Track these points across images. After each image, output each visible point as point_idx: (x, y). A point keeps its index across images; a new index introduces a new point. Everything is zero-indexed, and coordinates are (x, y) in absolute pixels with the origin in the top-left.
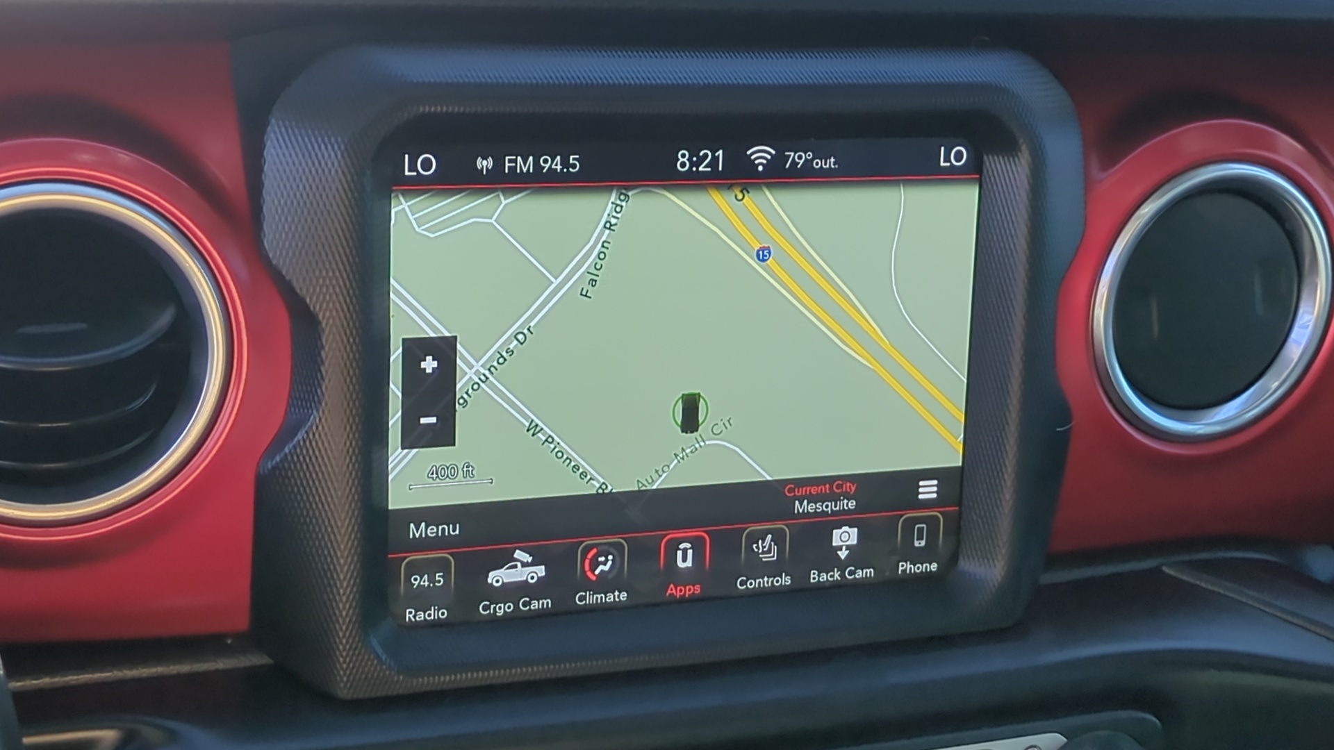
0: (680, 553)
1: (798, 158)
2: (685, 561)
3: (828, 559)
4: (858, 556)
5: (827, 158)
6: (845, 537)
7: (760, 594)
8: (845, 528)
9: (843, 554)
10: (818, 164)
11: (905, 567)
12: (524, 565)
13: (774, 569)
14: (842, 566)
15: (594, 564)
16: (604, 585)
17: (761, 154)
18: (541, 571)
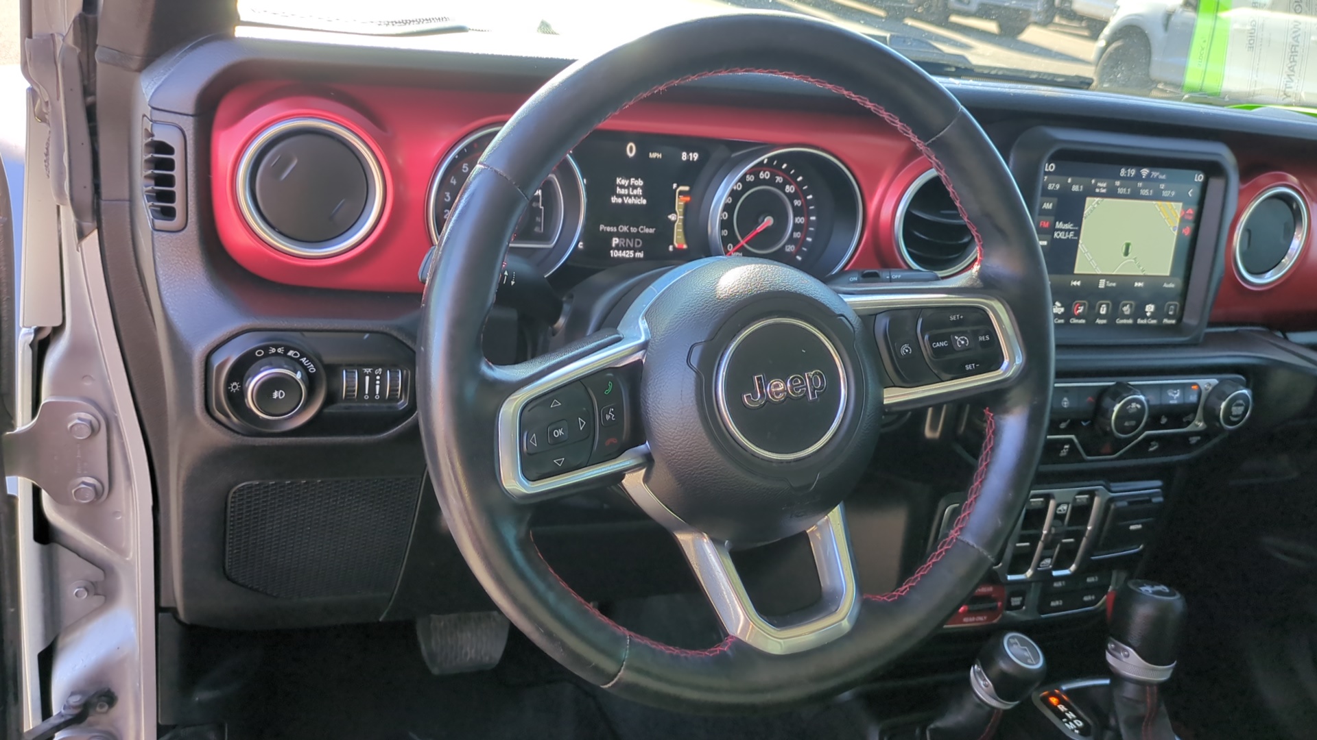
0: (1101, 309)
1: (1155, 174)
2: (1103, 311)
3: (1144, 316)
4: (1153, 316)
5: (1163, 175)
6: (1150, 308)
7: (1123, 325)
8: (1150, 305)
9: (1148, 314)
10: (1161, 177)
11: (1166, 321)
12: (1058, 307)
13: (1128, 317)
14: (1148, 318)
15: (1078, 309)
16: (1079, 317)
17: (1145, 172)
18: (1062, 310)
